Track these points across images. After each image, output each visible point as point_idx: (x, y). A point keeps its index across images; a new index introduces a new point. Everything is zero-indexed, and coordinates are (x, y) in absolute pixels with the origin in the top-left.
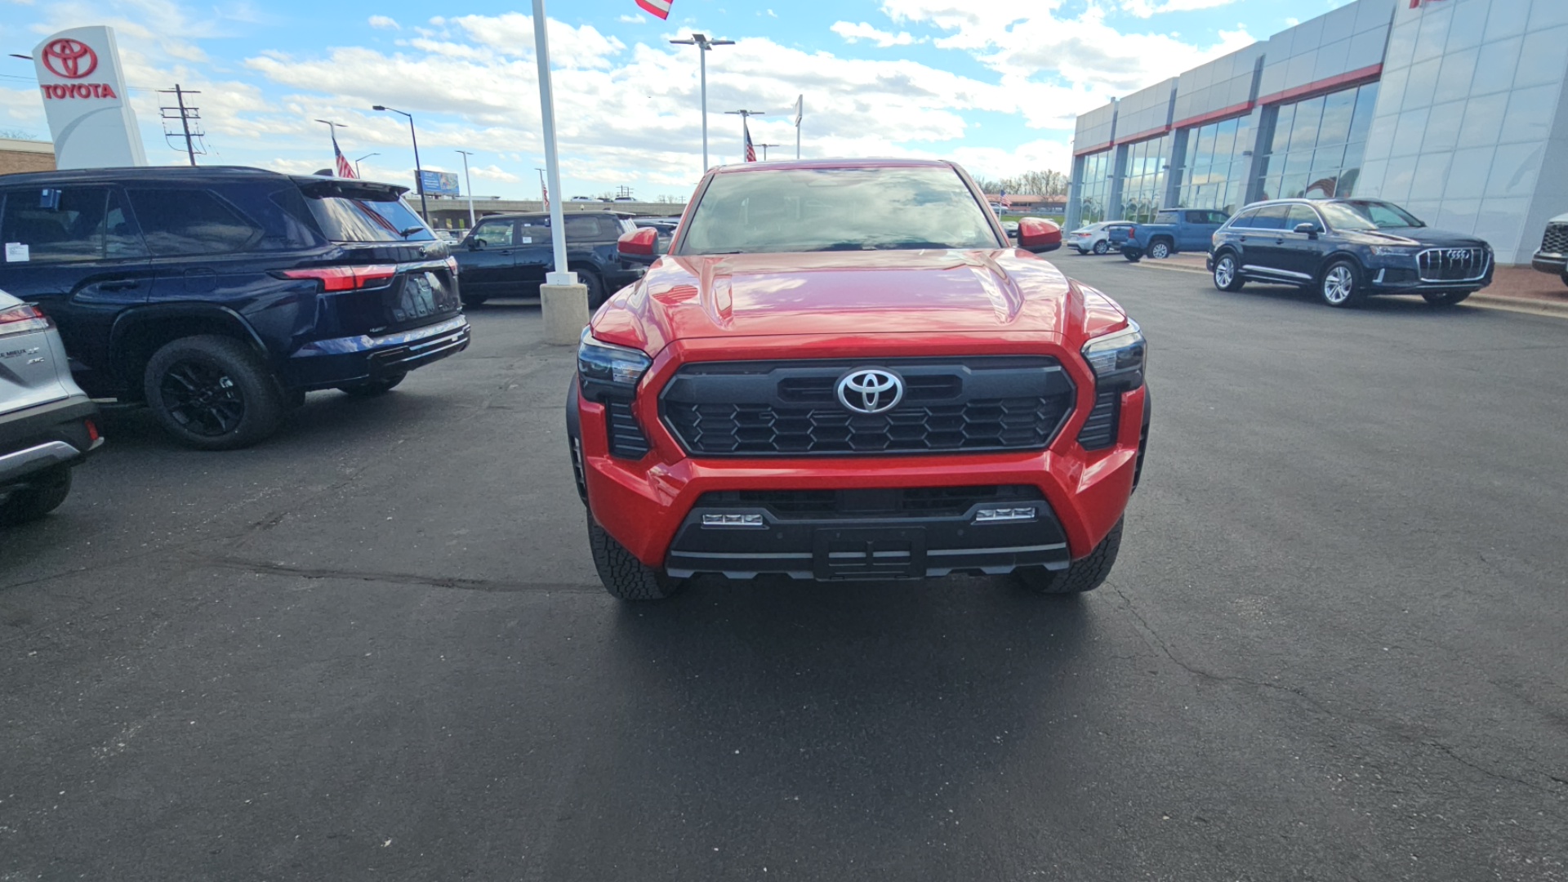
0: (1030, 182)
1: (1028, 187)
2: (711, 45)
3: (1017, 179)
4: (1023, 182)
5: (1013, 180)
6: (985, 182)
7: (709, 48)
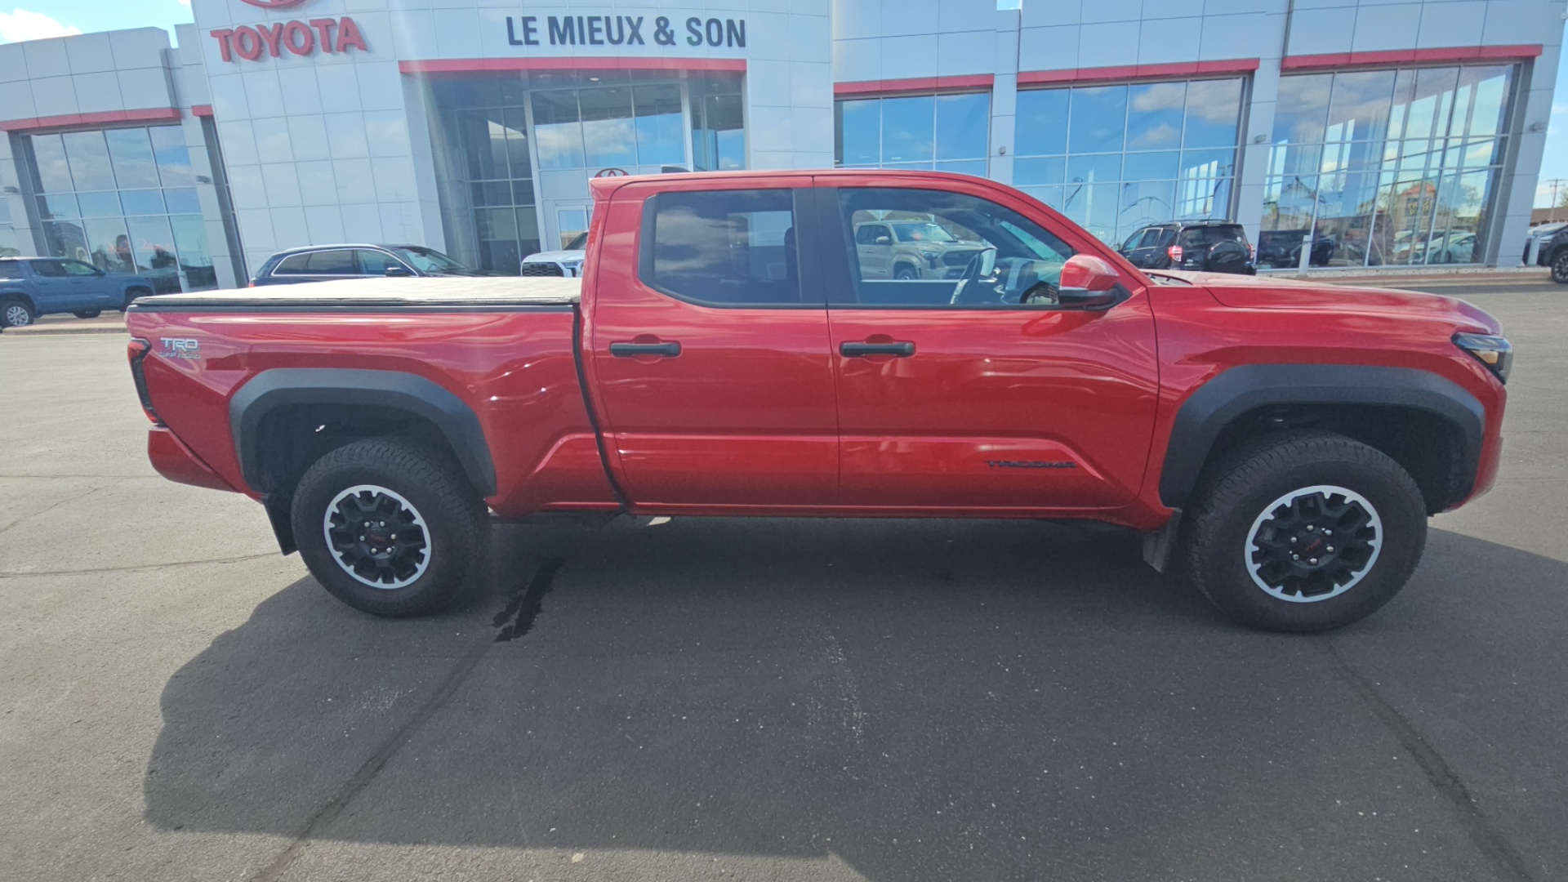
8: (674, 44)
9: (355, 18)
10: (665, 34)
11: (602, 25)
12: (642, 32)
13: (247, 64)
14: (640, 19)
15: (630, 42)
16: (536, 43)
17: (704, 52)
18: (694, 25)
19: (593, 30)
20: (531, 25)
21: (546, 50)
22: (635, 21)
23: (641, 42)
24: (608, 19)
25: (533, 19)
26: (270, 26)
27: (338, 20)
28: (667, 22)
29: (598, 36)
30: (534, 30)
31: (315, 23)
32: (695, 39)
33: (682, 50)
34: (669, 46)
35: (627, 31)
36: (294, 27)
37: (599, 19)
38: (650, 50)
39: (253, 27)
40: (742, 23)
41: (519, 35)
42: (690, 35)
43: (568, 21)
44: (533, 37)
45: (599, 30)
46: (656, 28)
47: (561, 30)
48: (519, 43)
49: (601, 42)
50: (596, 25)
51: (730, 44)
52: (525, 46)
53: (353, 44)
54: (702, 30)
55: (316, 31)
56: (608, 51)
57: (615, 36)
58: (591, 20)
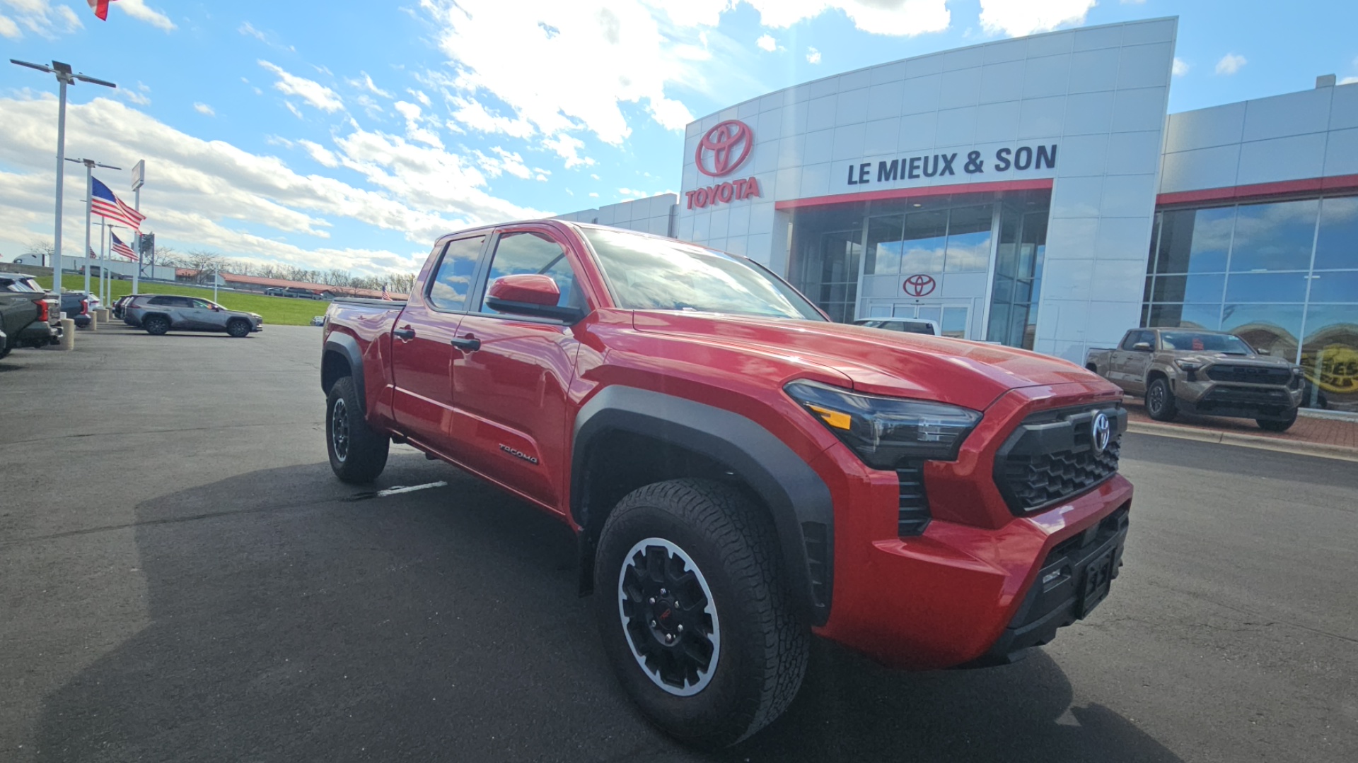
0: (396, 283)
1: (394, 287)
2: (76, 80)
3: (383, 278)
4: (389, 281)
5: (379, 279)
6: (351, 278)
7: (72, 82)
8: (981, 171)
9: (757, 177)
10: (975, 164)
11: (921, 163)
12: (954, 165)
13: (699, 210)
14: (954, 156)
15: (942, 174)
16: (867, 181)
17: (1012, 175)
18: (1004, 155)
19: (912, 167)
20: (866, 169)
21: (874, 186)
22: (949, 157)
23: (952, 173)
24: (926, 159)
25: (869, 165)
26: (713, 187)
27: (747, 179)
28: (978, 154)
29: (915, 172)
30: (868, 173)
31: (735, 182)
32: (1002, 165)
33: (989, 175)
34: (977, 174)
35: (941, 165)
36: (724, 186)
37: (919, 159)
38: (960, 178)
39: (705, 188)
40: (1054, 148)
41: (856, 177)
42: (998, 162)
43: (895, 163)
44: (866, 177)
45: (918, 167)
46: (967, 160)
47: (886, 172)
48: (855, 182)
49: (918, 176)
50: (916, 164)
51: (1038, 166)
52: (858, 185)
53: (752, 193)
54: (1011, 158)
55: (735, 186)
56: (923, 182)
57: (930, 170)
58: (912, 160)
